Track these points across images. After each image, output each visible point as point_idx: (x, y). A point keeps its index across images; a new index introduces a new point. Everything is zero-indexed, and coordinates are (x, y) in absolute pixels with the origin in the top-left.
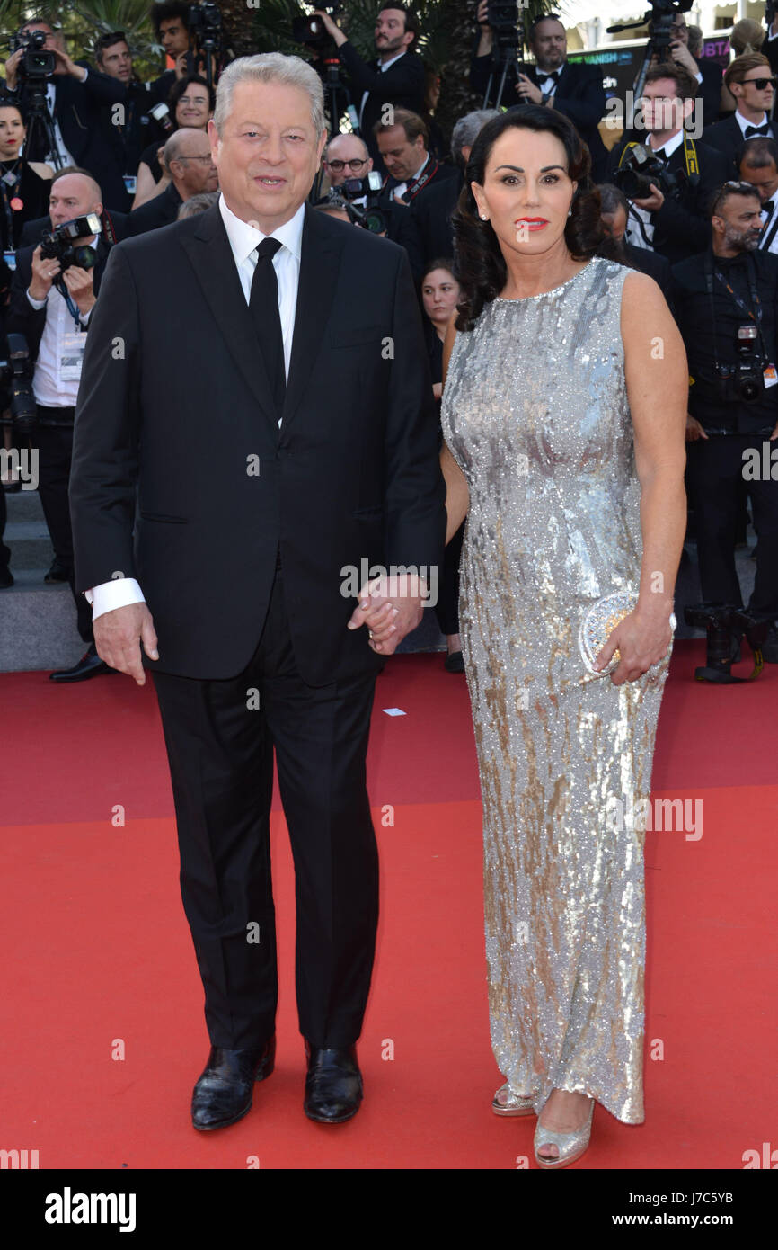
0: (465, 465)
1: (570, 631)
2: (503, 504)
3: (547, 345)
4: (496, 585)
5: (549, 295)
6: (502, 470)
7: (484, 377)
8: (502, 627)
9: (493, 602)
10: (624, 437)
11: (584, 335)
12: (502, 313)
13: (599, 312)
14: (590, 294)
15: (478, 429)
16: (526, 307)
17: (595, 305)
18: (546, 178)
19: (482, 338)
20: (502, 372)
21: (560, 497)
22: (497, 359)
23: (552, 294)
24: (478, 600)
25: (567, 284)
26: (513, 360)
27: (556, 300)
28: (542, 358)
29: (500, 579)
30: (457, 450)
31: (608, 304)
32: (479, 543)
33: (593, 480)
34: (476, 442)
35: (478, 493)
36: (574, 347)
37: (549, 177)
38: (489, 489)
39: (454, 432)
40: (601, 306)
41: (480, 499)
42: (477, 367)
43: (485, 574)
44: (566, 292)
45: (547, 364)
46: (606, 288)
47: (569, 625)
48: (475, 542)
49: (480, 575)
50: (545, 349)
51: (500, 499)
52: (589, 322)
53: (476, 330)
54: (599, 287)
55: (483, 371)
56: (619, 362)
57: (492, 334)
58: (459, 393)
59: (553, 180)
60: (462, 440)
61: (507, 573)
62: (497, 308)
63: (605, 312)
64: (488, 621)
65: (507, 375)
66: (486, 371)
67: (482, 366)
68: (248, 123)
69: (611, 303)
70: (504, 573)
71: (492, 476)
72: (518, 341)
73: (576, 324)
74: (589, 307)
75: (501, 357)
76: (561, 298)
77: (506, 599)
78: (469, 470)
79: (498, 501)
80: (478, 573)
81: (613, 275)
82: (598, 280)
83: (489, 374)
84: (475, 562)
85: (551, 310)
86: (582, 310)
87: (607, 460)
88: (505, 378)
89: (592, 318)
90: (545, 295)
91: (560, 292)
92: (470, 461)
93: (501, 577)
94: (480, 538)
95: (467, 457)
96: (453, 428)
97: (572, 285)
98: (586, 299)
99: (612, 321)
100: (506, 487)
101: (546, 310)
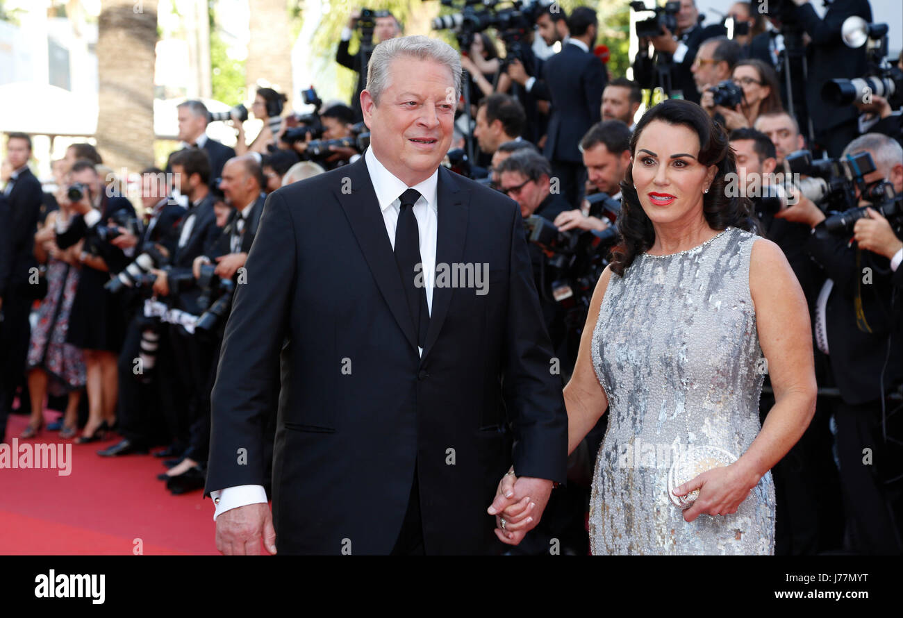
0: (610, 388)
1: (675, 543)
2: (638, 424)
3: (687, 291)
4: (622, 494)
5: (690, 253)
6: (641, 394)
7: (632, 316)
8: (623, 534)
9: (618, 510)
10: (747, 375)
11: (717, 284)
12: (649, 266)
13: (731, 267)
14: (724, 253)
15: (624, 357)
16: (670, 262)
17: (728, 261)
18: (676, 162)
19: (632, 284)
20: (647, 312)
21: (687, 420)
22: (643, 302)
23: (692, 253)
24: (605, 507)
25: (705, 244)
26: (657, 303)
27: (695, 256)
28: (682, 301)
29: (625, 489)
30: (604, 373)
31: (739, 261)
32: (611, 457)
33: (718, 410)
34: (621, 367)
35: (619, 414)
36: (709, 294)
37: (678, 162)
38: (629, 410)
39: (603, 359)
40: (733, 263)
41: (620, 418)
42: (626, 307)
43: (613, 485)
44: (704, 250)
45: (685, 306)
46: (738, 249)
47: (673, 537)
48: (608, 456)
49: (609, 486)
50: (684, 294)
51: (636, 419)
52: (722, 275)
53: (627, 279)
54: (733, 248)
55: (631, 310)
56: (749, 308)
57: (640, 281)
58: (610, 327)
59: (683, 165)
60: (609, 365)
61: (632, 484)
62: (646, 261)
63: (736, 268)
64: (612, 526)
65: (652, 314)
66: (634, 310)
67: (631, 306)
68: (407, 93)
69: (742, 260)
70: (630, 484)
71: (632, 400)
72: (662, 288)
73: (711, 276)
74: (723, 263)
75: (647, 299)
76: (700, 255)
77: (628, 508)
78: (613, 393)
79: (634, 420)
80: (606, 484)
81: (743, 239)
82: (731, 243)
83: (636, 313)
84: (605, 473)
85: (691, 264)
86: (717, 265)
87: (732, 393)
88: (650, 317)
89: (726, 271)
90: (686, 252)
91: (700, 250)
92: (615, 385)
93: (626, 488)
94: (613, 454)
95: (612, 381)
96: (602, 354)
97: (709, 245)
98: (721, 257)
99: (742, 275)
100: (643, 409)
101: (686, 263)
